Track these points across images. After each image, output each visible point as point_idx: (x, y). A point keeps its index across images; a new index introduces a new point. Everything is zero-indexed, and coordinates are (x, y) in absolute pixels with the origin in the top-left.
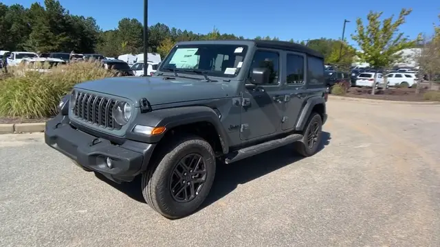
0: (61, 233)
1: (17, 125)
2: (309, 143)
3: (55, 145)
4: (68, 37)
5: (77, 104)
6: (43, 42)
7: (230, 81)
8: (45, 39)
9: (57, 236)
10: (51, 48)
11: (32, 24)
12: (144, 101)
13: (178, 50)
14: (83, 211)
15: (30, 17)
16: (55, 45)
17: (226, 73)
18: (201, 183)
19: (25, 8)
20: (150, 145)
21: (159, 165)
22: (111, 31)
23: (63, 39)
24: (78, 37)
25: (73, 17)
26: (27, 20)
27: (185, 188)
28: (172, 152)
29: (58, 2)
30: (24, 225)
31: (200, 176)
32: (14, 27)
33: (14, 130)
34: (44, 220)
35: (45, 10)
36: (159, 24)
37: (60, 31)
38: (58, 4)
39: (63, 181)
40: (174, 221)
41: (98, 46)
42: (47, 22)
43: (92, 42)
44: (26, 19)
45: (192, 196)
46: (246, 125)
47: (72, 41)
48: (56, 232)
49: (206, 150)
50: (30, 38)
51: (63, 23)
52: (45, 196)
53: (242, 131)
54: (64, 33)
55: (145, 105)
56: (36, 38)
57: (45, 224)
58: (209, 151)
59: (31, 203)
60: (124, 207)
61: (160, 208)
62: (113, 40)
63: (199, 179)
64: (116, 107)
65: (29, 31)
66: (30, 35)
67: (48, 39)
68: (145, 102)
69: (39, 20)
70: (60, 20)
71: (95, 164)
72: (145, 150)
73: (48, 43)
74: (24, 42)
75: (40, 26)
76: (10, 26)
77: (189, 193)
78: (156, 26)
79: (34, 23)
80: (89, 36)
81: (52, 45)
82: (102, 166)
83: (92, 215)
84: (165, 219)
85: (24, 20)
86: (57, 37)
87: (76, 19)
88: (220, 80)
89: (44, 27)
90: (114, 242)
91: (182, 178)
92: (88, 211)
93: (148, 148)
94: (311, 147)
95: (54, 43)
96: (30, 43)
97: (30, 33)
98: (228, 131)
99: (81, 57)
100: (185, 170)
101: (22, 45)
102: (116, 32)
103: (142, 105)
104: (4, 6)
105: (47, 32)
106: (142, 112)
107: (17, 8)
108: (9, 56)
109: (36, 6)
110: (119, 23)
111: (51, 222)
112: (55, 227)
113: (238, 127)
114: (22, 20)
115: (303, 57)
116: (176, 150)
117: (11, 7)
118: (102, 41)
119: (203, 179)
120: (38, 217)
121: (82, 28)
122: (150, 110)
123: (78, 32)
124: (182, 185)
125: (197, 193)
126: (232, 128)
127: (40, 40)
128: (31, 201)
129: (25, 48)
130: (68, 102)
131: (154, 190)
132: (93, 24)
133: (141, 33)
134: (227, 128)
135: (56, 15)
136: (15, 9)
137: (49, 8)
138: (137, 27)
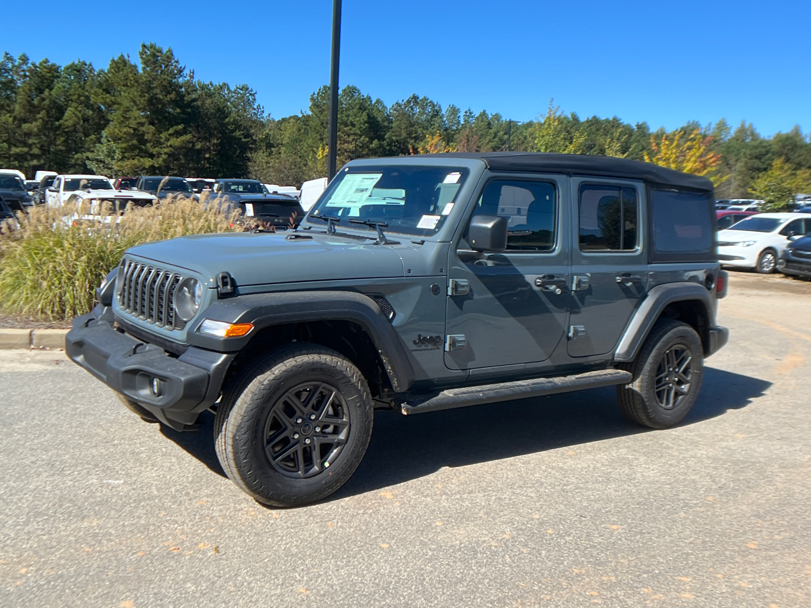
0: (69, 507)
1: (37, 332)
2: (659, 394)
3: (80, 358)
4: (188, 137)
5: (125, 285)
6: (132, 148)
7: (422, 242)
8: (135, 142)
9: (61, 510)
10: (147, 162)
11: (109, 106)
12: (223, 278)
13: (348, 177)
14: (117, 482)
15: (107, 91)
16: (159, 154)
17: (420, 226)
18: (338, 444)
19: (97, 70)
20: (224, 356)
21: (242, 396)
22: (296, 118)
23: (176, 142)
24: (211, 135)
25: (203, 87)
26: (98, 99)
27: (299, 448)
28: (268, 373)
29: (170, 51)
30: (13, 491)
31: (336, 431)
32: (70, 116)
33: (31, 342)
34: (48, 488)
35: (141, 71)
36: (415, 98)
37: (173, 121)
38: (169, 57)
39: (97, 434)
40: (274, 512)
41: (260, 157)
42: (142, 101)
43: (245, 148)
44: (96, 94)
45: (316, 468)
46: (460, 337)
47: (198, 146)
48: (61, 506)
49: (345, 377)
50: (103, 140)
51: (179, 102)
52: (58, 455)
53: (447, 349)
54: (180, 127)
55: (225, 284)
56: (116, 139)
57: (47, 493)
58: (354, 379)
59: (32, 462)
60: (192, 482)
61: (244, 478)
62: (296, 141)
63: (331, 437)
64: (181, 289)
65: (101, 122)
66: (104, 133)
67: (142, 140)
68: (226, 279)
69: (125, 97)
70: (173, 96)
71: (133, 387)
72: (215, 365)
73: (141, 150)
74: (89, 150)
75: (128, 110)
76: (61, 111)
77: (309, 461)
78: (409, 102)
79: (114, 103)
80: (238, 134)
81: (152, 156)
82: (145, 392)
83: (128, 488)
84: (259, 506)
85: (93, 99)
86: (163, 135)
87: (208, 92)
88: (406, 240)
89: (136, 113)
90: (152, 528)
91: (290, 427)
92: (125, 483)
93: (219, 362)
94: (667, 407)
95: (154, 151)
96: (101, 151)
97: (103, 127)
98: (412, 347)
99: (211, 185)
100: (298, 413)
101: (85, 155)
102: (306, 120)
103: (220, 284)
104: (53, 65)
105: (142, 124)
106: (219, 298)
107: (78, 71)
108: (51, 184)
109: (121, 65)
110: (312, 99)
111: (58, 492)
112: (62, 499)
113: (436, 341)
114: (88, 98)
115: (634, 190)
116: (278, 370)
117: (67, 68)
118: (270, 146)
119: (342, 436)
120: (39, 483)
121: (222, 113)
122: (234, 293)
123: (213, 123)
124: (292, 442)
125: (327, 464)
126: (422, 341)
127: (124, 145)
128: (33, 459)
129: (91, 165)
130: (114, 281)
131: (230, 441)
132: (249, 103)
133: (366, 122)
134: (408, 340)
135: (165, 83)
136: (75, 72)
137: (148, 66)
138: (358, 106)
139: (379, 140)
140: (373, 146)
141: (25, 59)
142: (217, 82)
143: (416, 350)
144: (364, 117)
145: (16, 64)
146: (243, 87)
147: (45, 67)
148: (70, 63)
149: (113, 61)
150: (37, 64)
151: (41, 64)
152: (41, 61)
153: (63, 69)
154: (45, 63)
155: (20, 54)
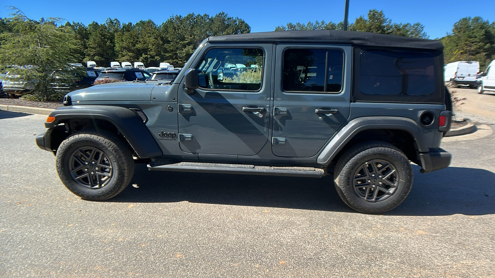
20: (47, 130)
29: (381, 12)
35: (368, 22)
38: (381, 14)
46: (188, 135)
87: (398, 28)
98: (158, 137)
104: (333, 24)
109: (360, 20)
110: (455, 26)
115: (341, 51)
132: (419, 32)
133: (484, 35)
134: (156, 133)
135: (377, 26)
136: (342, 26)
137: (371, 20)
138: (480, 27)
139: (491, 44)
140: (486, 47)
141: (323, 23)
142: (404, 23)
143: (160, 139)
144: (483, 32)
145: (320, 25)
146: (417, 24)
147: (330, 25)
148: (340, 22)
149: (357, 20)
150: (328, 24)
151: (329, 24)
152: (329, 23)
153: (337, 25)
154: (330, 23)
155: (322, 21)
